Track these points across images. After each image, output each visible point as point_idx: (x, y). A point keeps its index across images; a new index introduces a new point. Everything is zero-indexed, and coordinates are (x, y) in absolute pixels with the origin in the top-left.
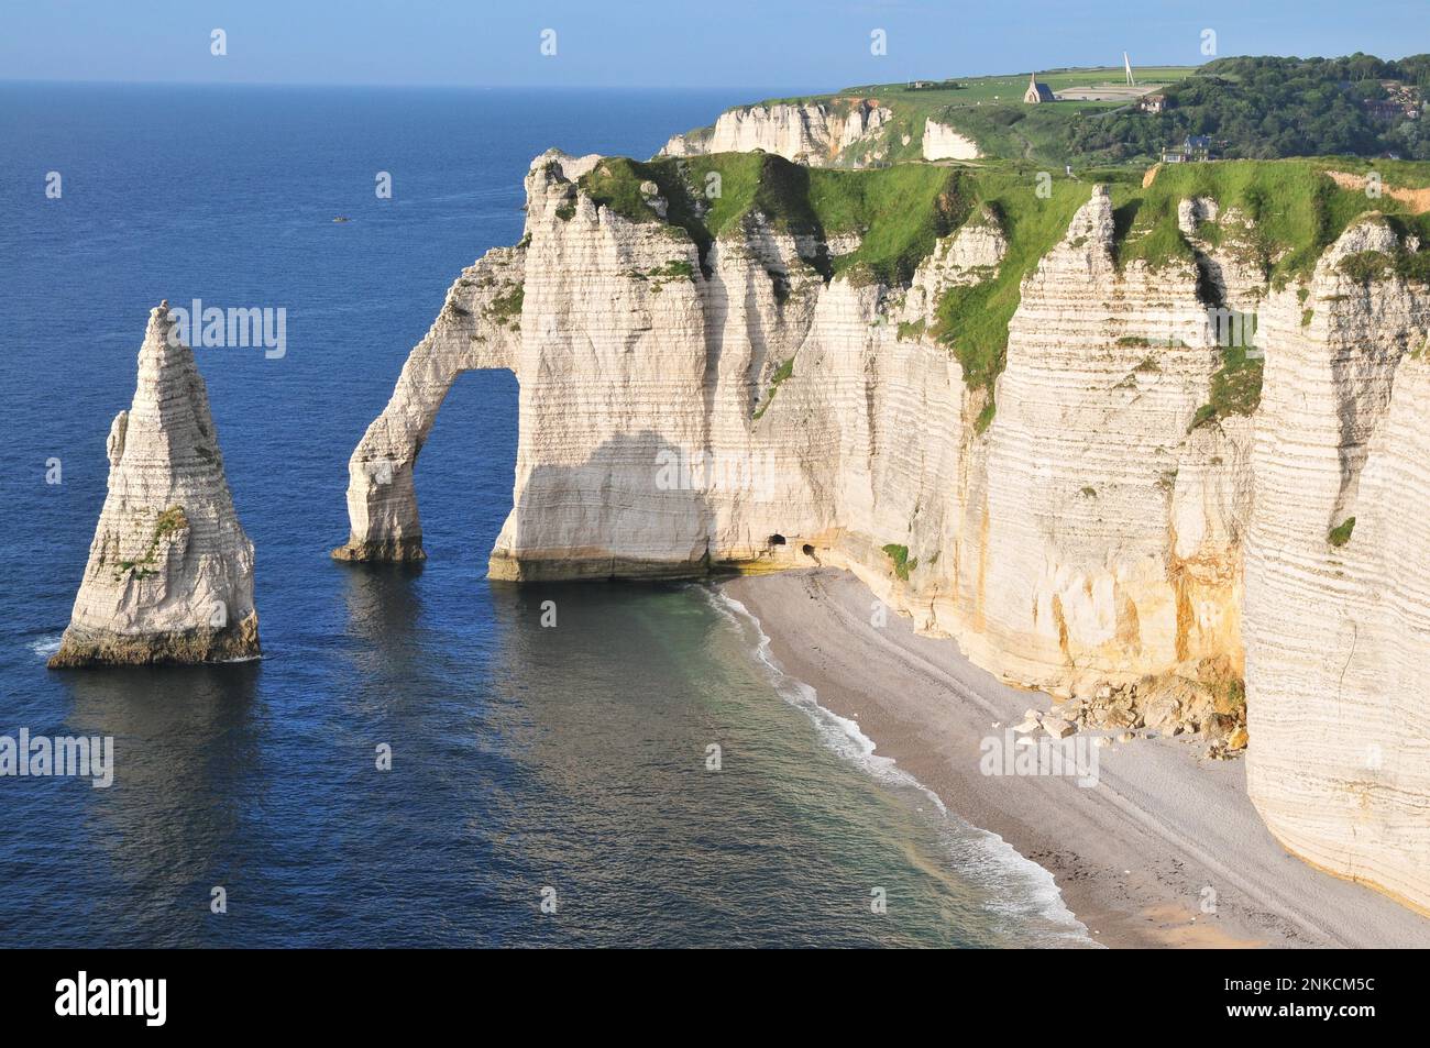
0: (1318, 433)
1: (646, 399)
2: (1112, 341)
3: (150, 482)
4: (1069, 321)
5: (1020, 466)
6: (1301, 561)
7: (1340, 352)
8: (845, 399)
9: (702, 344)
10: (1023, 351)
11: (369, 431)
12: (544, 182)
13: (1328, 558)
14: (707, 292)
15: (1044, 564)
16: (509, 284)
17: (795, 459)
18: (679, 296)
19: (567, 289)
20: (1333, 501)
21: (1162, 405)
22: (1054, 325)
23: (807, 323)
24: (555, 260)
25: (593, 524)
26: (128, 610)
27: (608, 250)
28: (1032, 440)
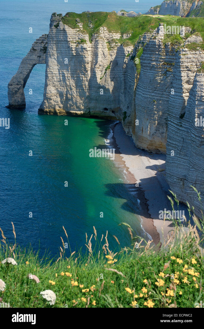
0: (178, 89)
2: (161, 63)
4: (152, 57)
5: (141, 94)
6: (174, 122)
13: (179, 121)
15: (144, 119)
18: (83, 47)
22: (149, 58)
24: (54, 38)
27: (66, 35)
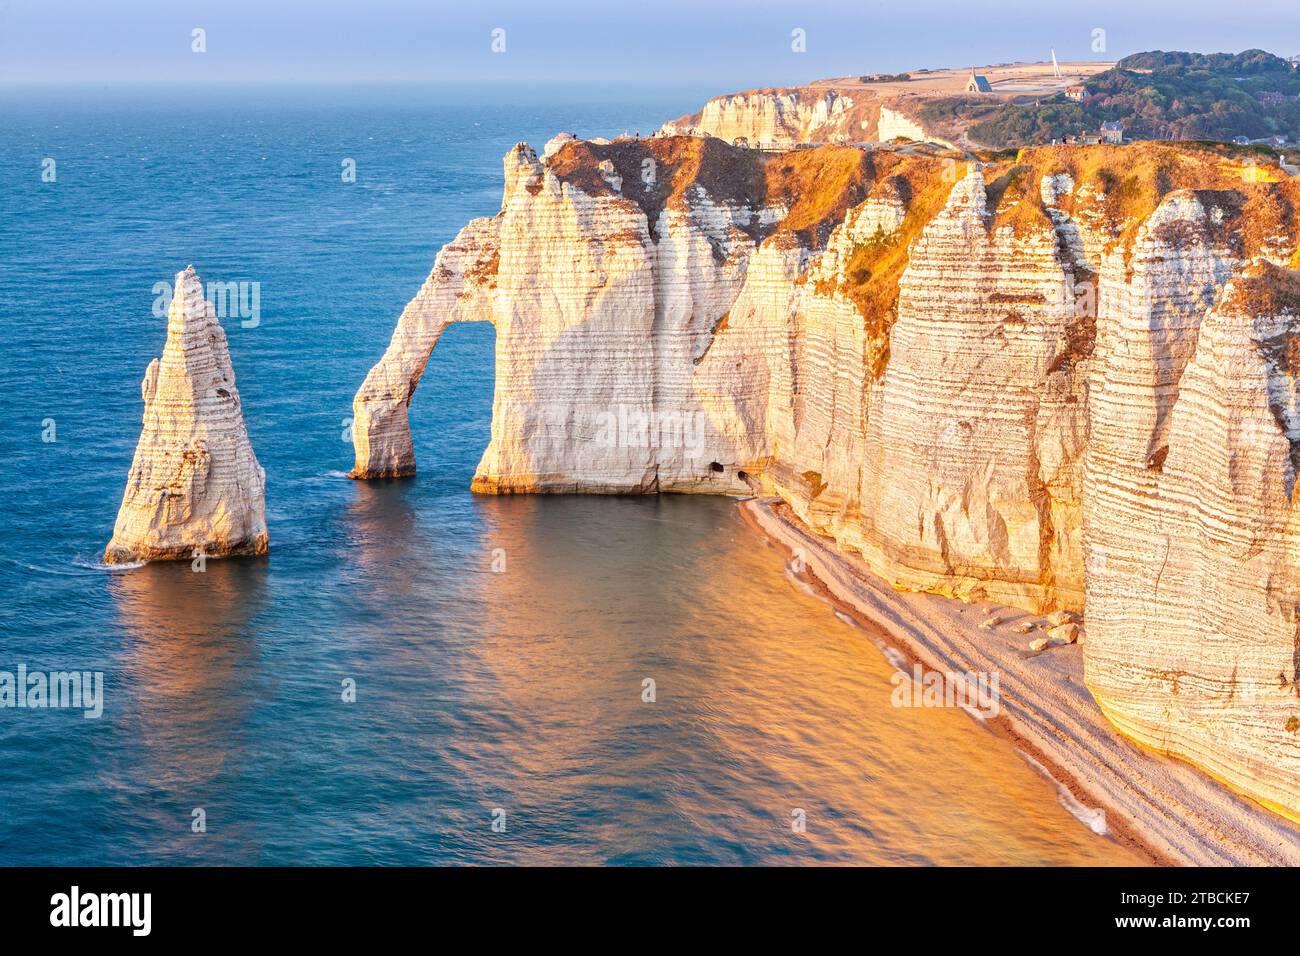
0: (1137, 375)
1: (603, 347)
2: (985, 296)
3: (178, 418)
4: (948, 279)
5: (909, 403)
6: (1125, 484)
7: (1155, 306)
8: (773, 346)
9: (651, 299)
10: (910, 305)
11: (370, 375)
12: (516, 162)
13: (1147, 481)
14: (655, 255)
15: (928, 488)
16: (488, 249)
17: (731, 398)
18: (631, 259)
19: (536, 253)
20: (1150, 433)
21: (1026, 351)
22: (936, 282)
23: (741, 280)
24: (526, 229)
25: (558, 454)
26: (160, 527)
27: (570, 220)
28: (918, 381)
